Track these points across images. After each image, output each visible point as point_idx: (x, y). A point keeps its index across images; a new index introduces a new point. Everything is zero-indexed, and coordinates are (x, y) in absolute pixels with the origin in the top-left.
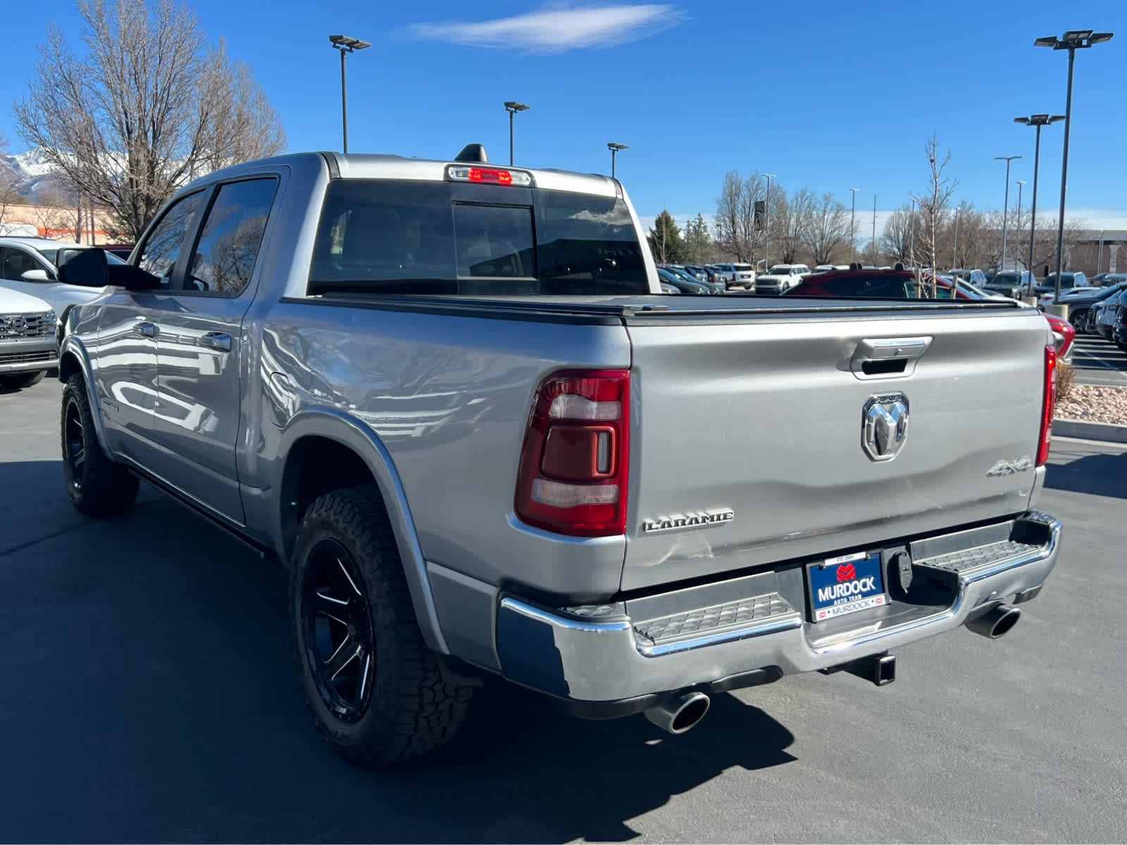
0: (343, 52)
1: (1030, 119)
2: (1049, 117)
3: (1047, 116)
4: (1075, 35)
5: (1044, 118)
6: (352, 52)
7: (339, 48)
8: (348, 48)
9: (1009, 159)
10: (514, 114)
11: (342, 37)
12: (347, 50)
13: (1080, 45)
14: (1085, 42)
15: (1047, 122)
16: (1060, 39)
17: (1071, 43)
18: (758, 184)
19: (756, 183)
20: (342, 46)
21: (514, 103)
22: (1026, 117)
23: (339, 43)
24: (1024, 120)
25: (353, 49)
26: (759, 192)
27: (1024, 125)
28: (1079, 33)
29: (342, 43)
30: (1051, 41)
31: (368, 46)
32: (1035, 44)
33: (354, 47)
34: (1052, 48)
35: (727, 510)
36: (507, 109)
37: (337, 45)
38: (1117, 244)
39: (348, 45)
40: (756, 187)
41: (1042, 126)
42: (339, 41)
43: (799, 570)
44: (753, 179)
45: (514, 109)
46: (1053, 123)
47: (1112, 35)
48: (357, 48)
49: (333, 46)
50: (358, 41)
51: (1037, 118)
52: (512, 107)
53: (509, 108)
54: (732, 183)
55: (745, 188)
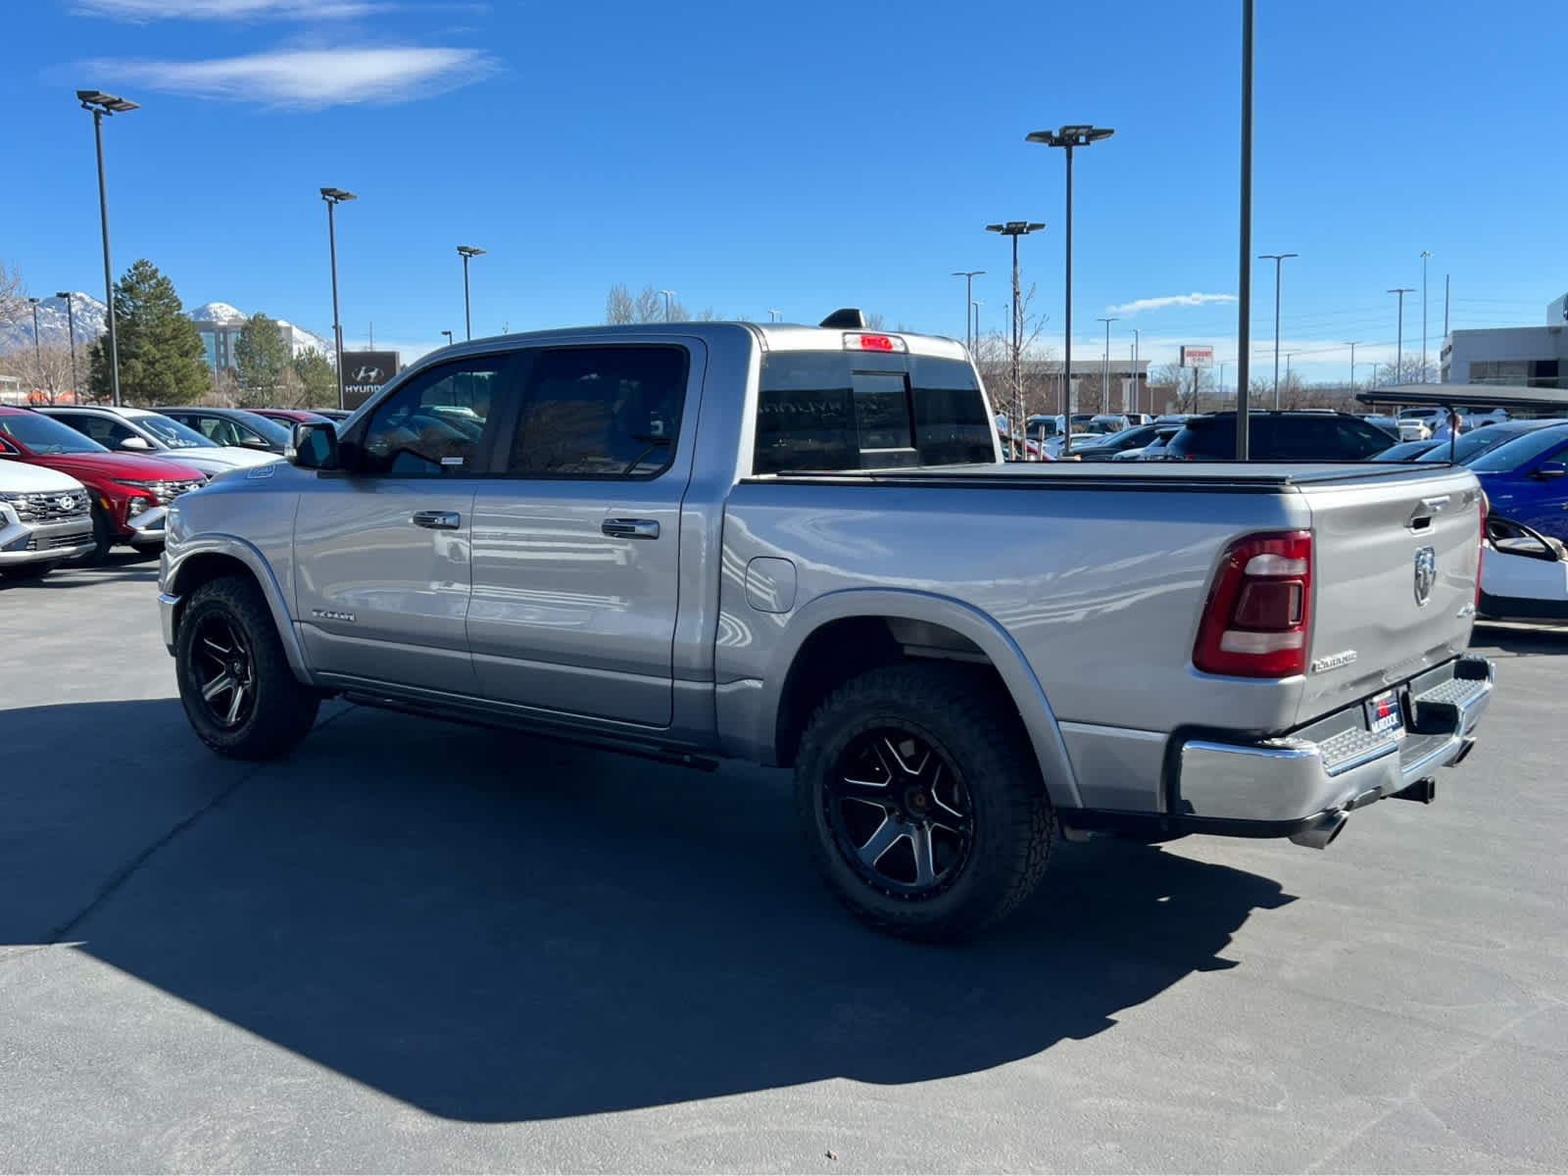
0: (97, 114)
1: (1005, 227)
2: (1028, 225)
3: (1025, 223)
4: (1074, 131)
5: (1022, 225)
6: (111, 114)
7: (90, 108)
8: (105, 109)
9: (969, 275)
10: (334, 205)
11: (97, 94)
12: (104, 112)
13: (1077, 143)
14: (1082, 139)
15: (1025, 231)
16: (1056, 134)
17: (1067, 140)
18: (654, 303)
19: (650, 301)
20: (95, 106)
21: (335, 190)
22: (1000, 224)
23: (91, 102)
24: (998, 228)
25: (111, 111)
26: (656, 314)
27: (999, 234)
28: (1078, 128)
29: (96, 102)
30: (1045, 137)
31: (136, 107)
32: (1027, 139)
33: (114, 109)
34: (1046, 145)
35: (1351, 652)
36: (324, 198)
37: (88, 104)
38: (1079, 378)
39: (104, 105)
40: (651, 307)
41: (1019, 236)
42: (93, 99)
43: (1360, 707)
44: (646, 297)
45: (333, 199)
46: (1031, 232)
47: (1112, 132)
48: (118, 110)
49: (83, 106)
50: (120, 101)
51: (1014, 226)
52: (332, 195)
53: (327, 197)
54: (619, 302)
55: (636, 309)
